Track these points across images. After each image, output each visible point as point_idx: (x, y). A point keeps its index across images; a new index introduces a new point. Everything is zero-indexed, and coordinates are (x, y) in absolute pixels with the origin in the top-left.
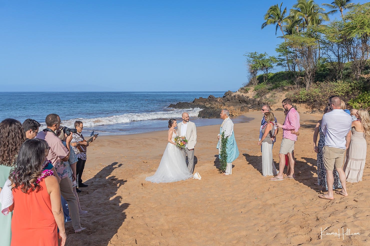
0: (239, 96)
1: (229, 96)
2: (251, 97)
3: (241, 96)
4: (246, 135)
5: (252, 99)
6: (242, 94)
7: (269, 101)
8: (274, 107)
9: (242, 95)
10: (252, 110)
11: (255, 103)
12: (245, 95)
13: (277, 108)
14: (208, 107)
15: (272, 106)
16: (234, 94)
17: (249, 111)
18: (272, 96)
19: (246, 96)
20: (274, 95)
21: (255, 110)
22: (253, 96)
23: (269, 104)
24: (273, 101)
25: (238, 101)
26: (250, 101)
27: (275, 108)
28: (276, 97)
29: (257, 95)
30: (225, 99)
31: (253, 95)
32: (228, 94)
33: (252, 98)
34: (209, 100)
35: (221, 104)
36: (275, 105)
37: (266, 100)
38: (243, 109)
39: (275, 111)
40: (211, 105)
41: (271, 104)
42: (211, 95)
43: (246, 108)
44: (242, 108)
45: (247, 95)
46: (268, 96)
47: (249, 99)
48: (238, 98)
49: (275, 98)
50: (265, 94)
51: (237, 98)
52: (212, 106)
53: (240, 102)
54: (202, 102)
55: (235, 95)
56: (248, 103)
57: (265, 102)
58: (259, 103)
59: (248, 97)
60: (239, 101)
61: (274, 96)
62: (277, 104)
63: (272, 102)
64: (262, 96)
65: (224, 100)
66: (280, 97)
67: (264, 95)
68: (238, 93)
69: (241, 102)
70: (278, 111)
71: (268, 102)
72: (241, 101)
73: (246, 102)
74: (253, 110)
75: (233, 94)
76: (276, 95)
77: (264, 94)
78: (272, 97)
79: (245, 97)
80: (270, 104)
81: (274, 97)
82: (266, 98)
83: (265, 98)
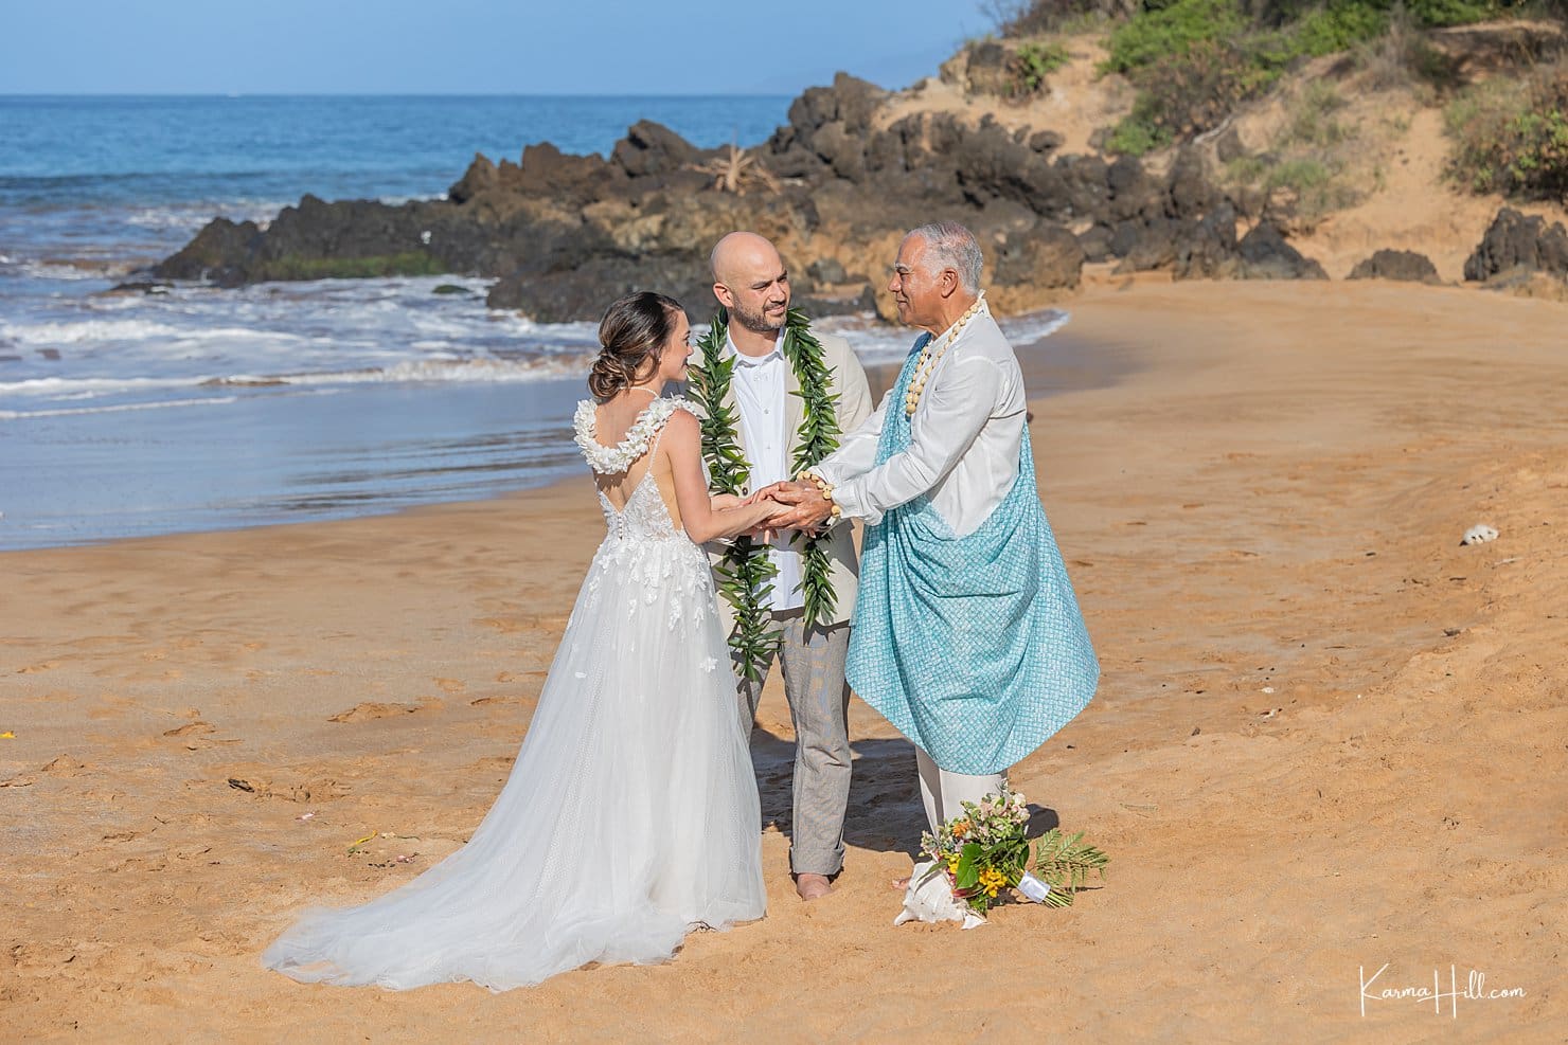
0: (950, 134)
1: (848, 131)
2: (1076, 145)
3: (969, 128)
4: (1178, 509)
5: (1087, 158)
6: (985, 105)
7: (1286, 181)
8: (1335, 241)
9: (986, 122)
10: (1115, 271)
11: (1129, 201)
12: (1010, 119)
13: (1369, 254)
14: (635, 241)
15: (1308, 231)
16: (903, 110)
17: (1083, 278)
18: (1304, 132)
19: (1028, 127)
20: (1329, 120)
21: (1146, 269)
22: (1096, 133)
23: (1281, 210)
24: (1325, 182)
25: (942, 180)
26: (1068, 179)
27: (1341, 255)
28: (1353, 134)
29: (1142, 116)
30: (798, 167)
31: (1101, 123)
32: (837, 112)
33: (1093, 153)
34: (631, 175)
35: (782, 216)
36: (1346, 217)
37: (1249, 175)
38: (1017, 262)
39: (1353, 284)
40: (664, 224)
41: (1304, 206)
42: (644, 124)
43: (1047, 252)
44: (1015, 254)
45: (1034, 117)
46: (1256, 127)
47: (1063, 162)
48: (945, 147)
49: (1342, 152)
50: (1228, 110)
51: (925, 145)
52: (681, 239)
53: (970, 198)
54: (554, 191)
55: (903, 122)
56: (1051, 203)
57: (1243, 192)
58: (1175, 204)
59: (1044, 144)
60: (961, 178)
61: (1322, 123)
62: (1363, 213)
63: (1310, 195)
64: (1198, 130)
65: (786, 169)
66: (1390, 137)
67: (1210, 115)
68: (942, 99)
69: (982, 195)
70: (1381, 280)
71: (1268, 195)
72: (973, 187)
73: (1026, 188)
74: (1122, 277)
75: (883, 110)
76: (1344, 119)
77: (1212, 105)
78: (1309, 139)
79: (1019, 136)
80: (1290, 210)
81: (1334, 134)
82: (1232, 149)
83: (1226, 151)
